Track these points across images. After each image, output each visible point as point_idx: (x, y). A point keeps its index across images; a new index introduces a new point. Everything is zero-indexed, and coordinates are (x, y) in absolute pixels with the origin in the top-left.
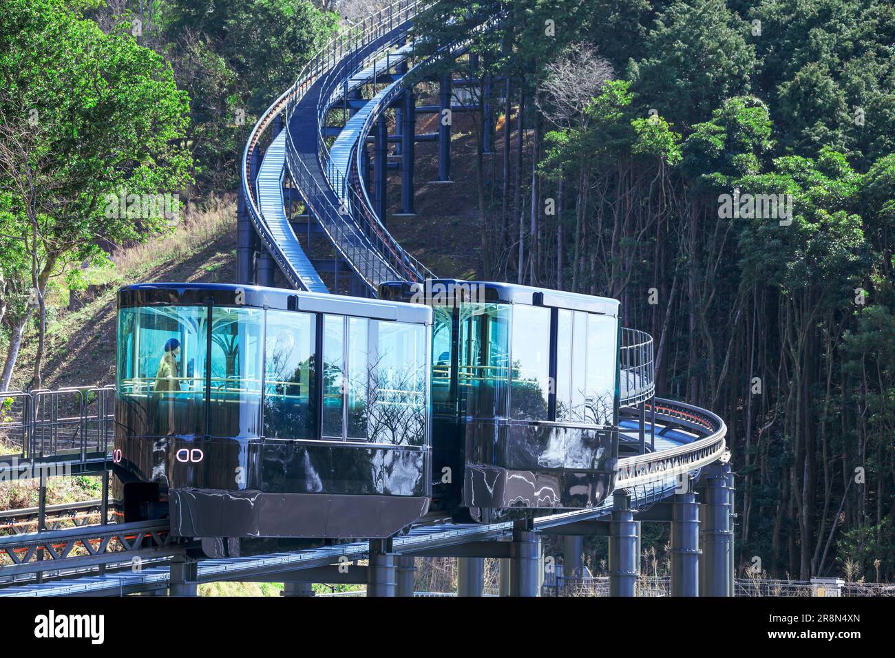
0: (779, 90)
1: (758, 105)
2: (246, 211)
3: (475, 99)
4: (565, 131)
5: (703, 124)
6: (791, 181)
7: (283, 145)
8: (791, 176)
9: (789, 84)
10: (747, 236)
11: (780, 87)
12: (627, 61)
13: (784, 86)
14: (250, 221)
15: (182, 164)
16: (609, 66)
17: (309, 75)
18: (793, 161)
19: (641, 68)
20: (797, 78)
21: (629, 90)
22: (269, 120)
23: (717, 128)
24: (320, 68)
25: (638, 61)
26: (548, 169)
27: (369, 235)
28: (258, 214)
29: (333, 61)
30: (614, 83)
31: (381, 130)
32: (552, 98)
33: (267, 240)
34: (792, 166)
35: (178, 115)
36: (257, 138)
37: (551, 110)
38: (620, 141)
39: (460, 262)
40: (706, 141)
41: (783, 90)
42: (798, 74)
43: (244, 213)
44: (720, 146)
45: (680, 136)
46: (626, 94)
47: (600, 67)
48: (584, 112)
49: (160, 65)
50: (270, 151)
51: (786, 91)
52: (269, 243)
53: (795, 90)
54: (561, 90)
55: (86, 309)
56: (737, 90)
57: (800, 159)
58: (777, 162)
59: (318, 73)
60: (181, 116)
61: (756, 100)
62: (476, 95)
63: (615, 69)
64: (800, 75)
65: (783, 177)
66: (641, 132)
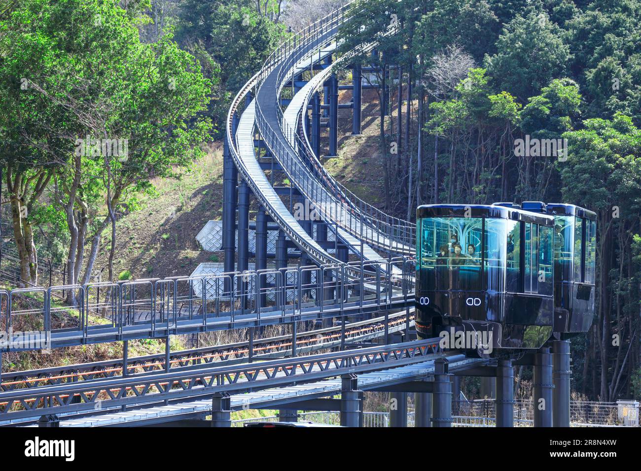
0: (586, 75)
1: (572, 85)
2: (230, 156)
3: (379, 80)
4: (443, 102)
5: (535, 97)
6: (596, 135)
7: (254, 111)
8: (595, 132)
9: (594, 71)
10: (566, 172)
11: (587, 73)
12: (484, 56)
13: (590, 72)
14: (233, 162)
15: (205, 127)
16: (471, 58)
17: (269, 65)
18: (597, 121)
19: (493, 61)
20: (599, 67)
21: (486, 75)
22: (243, 95)
23: (545, 100)
24: (276, 60)
25: (491, 56)
26: (432, 127)
27: (312, 171)
28: (238, 157)
29: (285, 55)
30: (476, 70)
31: (316, 101)
32: (434, 80)
33: (245, 174)
34: (596, 125)
35: (204, 95)
36: (236, 107)
37: (433, 88)
38: (479, 109)
39: (369, 188)
40: (538, 109)
41: (590, 75)
42: (600, 63)
43: (228, 157)
44: (548, 112)
45: (521, 105)
46: (483, 78)
47: (465, 59)
48: (456, 89)
49: (192, 63)
50: (244, 116)
51: (592, 75)
52: (246, 176)
53: (597, 75)
54: (439, 75)
55: (124, 219)
56: (557, 75)
57: (601, 120)
58: (586, 122)
59: (275, 63)
60: (205, 96)
61: (572, 81)
62: (380, 77)
63: (476, 60)
64: (601, 64)
65: (590, 132)
66: (495, 103)
